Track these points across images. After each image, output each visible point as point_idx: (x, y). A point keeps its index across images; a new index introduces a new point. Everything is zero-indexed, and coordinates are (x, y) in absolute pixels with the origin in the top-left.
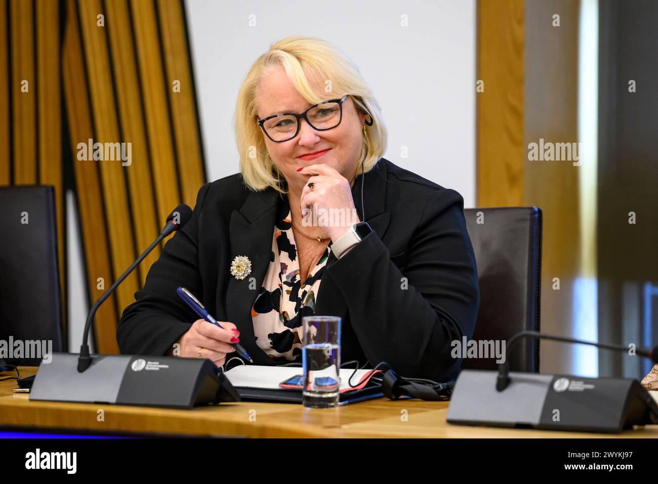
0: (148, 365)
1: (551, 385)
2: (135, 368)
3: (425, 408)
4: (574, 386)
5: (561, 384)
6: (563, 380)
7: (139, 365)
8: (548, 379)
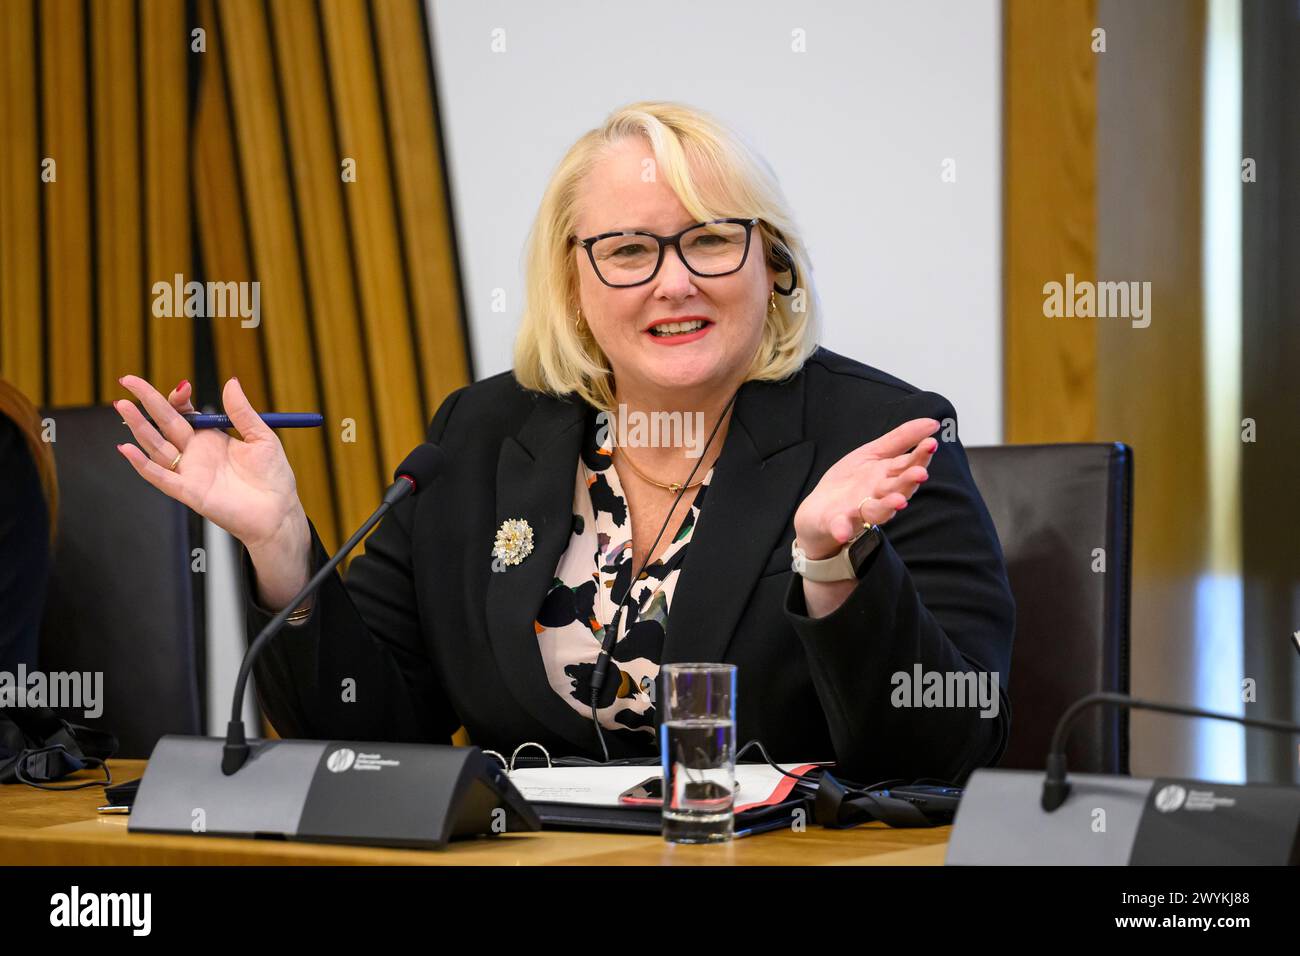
0: (358, 761)
1: (1151, 799)
2: (334, 766)
3: (900, 842)
4: (1193, 802)
5: (1170, 798)
6: (1173, 789)
7: (342, 760)
8: (1144, 786)
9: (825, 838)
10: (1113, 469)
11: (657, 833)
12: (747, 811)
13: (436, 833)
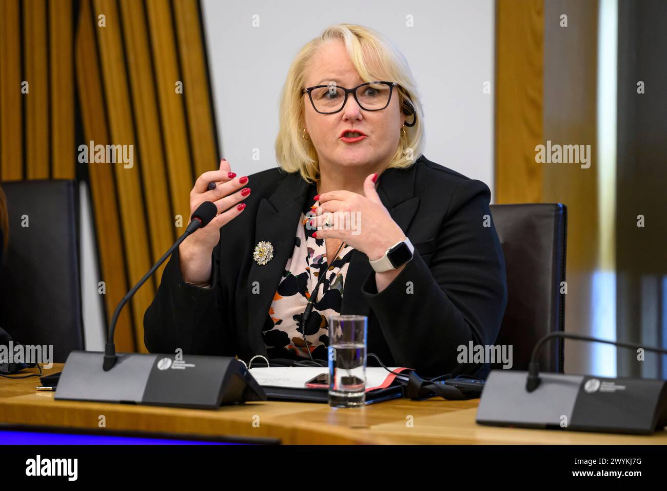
0: (174, 364)
1: (582, 386)
2: (161, 367)
3: (452, 407)
4: (604, 387)
5: (592, 385)
7: (165, 364)
9: (411, 405)
10: (557, 216)
11: (326, 402)
12: (370, 391)
13: (214, 402)
